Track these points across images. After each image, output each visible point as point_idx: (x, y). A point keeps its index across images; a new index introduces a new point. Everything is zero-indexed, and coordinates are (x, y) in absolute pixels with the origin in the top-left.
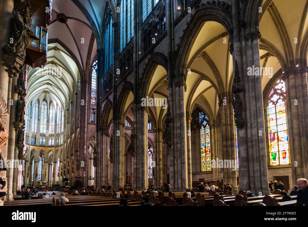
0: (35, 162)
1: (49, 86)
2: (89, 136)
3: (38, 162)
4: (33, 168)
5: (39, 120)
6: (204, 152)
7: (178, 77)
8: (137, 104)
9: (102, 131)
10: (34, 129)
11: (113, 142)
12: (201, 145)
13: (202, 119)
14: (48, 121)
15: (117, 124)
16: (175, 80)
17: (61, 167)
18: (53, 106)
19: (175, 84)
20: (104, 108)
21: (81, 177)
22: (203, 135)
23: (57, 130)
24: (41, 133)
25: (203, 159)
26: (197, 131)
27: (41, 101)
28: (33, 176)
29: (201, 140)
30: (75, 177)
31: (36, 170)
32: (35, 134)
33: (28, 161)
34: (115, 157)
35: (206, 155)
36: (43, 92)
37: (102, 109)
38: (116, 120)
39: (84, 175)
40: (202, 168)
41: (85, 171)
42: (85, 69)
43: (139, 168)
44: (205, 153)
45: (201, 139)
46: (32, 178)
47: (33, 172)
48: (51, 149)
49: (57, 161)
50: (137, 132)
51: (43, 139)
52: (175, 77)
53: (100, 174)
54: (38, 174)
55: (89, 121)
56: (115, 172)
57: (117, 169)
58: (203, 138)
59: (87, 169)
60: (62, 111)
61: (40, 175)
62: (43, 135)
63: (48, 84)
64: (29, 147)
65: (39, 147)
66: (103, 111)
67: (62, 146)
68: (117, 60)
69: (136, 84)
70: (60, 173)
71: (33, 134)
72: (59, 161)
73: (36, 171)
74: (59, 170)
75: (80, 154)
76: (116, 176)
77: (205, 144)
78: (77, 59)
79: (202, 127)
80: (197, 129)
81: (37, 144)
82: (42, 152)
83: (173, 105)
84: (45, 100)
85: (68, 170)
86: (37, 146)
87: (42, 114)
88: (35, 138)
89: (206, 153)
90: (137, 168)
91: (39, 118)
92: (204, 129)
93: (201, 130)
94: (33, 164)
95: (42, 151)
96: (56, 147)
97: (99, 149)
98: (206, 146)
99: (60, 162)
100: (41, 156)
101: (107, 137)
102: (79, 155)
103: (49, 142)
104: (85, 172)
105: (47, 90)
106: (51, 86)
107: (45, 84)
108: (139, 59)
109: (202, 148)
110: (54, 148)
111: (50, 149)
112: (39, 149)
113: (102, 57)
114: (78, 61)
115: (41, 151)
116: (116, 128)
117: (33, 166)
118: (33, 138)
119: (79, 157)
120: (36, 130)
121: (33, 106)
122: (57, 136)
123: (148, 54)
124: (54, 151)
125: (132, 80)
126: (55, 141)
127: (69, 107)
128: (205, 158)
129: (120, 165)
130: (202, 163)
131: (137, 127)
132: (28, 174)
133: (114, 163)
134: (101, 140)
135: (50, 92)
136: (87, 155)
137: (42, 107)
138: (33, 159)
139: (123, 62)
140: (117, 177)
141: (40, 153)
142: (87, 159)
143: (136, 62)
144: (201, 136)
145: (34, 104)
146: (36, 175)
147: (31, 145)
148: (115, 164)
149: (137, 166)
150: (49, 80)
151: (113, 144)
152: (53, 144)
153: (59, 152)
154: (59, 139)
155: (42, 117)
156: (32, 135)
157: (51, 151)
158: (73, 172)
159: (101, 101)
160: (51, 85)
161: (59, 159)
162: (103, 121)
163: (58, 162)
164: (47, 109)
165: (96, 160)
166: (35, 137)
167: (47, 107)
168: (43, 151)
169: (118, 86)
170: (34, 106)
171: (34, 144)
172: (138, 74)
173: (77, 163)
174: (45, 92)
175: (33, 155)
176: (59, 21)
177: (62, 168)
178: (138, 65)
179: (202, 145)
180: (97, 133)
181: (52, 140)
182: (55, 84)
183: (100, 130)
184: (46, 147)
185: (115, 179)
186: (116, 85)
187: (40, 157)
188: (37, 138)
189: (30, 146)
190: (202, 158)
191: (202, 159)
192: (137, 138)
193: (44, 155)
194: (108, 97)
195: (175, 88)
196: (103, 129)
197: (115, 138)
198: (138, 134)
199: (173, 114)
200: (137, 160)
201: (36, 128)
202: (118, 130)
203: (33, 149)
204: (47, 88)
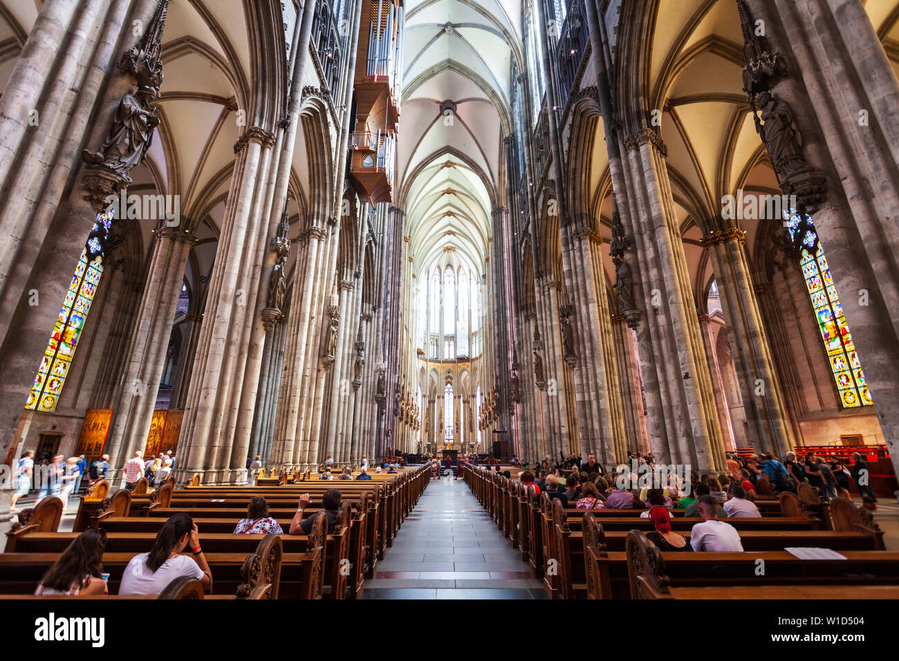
1: (451, 238)
3: (443, 397)
7: (630, 125)
8: (566, 227)
9: (527, 312)
10: (435, 327)
11: (541, 333)
15: (544, 287)
16: (622, 136)
18: (463, 275)
19: (625, 146)
24: (447, 333)
27: (443, 268)
30: (494, 432)
31: (440, 416)
32: (437, 338)
34: (548, 373)
36: (445, 251)
38: (542, 277)
41: (513, 414)
43: (590, 402)
48: (465, 367)
49: (476, 394)
50: (573, 299)
52: (621, 128)
53: (531, 423)
56: (551, 416)
57: (555, 406)
62: (449, 338)
63: (450, 233)
64: (426, 366)
65: (444, 365)
67: (482, 359)
71: (433, 337)
72: (479, 393)
73: (441, 418)
76: (554, 427)
78: (482, 170)
81: (440, 357)
82: (450, 375)
83: (626, 203)
84: (449, 265)
85: (489, 413)
86: (439, 362)
88: (437, 346)
90: (583, 403)
95: (450, 371)
96: (472, 360)
100: (451, 384)
102: (500, 376)
104: (513, 418)
105: (450, 244)
106: (455, 236)
107: (444, 235)
108: (560, 121)
110: (468, 363)
112: (443, 367)
114: (485, 174)
115: (449, 373)
116: (544, 295)
118: (434, 345)
119: (500, 379)
120: (437, 328)
131: (572, 286)
135: (455, 248)
137: (446, 279)
140: (557, 430)
146: (441, 426)
147: (430, 361)
149: (583, 396)
150: (449, 224)
151: (541, 339)
153: (478, 372)
154: (476, 343)
156: (432, 340)
157: (464, 370)
159: (518, 242)
160: (453, 233)
161: (479, 389)
162: (527, 285)
163: (479, 396)
164: (455, 282)
165: (520, 384)
166: (436, 344)
167: (455, 279)
168: (452, 371)
169: (537, 198)
174: (448, 249)
177: (483, 410)
178: (560, 136)
180: (517, 316)
182: (460, 231)
183: (522, 309)
184: (455, 362)
185: (553, 435)
186: (534, 196)
188: (439, 346)
189: (429, 363)
192: (575, 314)
193: (454, 380)
195: (627, 154)
196: (527, 304)
197: (544, 321)
198: (577, 304)
199: (631, 226)
200: (581, 376)
201: (437, 324)
202: (547, 301)
203: (434, 370)
204: (450, 242)
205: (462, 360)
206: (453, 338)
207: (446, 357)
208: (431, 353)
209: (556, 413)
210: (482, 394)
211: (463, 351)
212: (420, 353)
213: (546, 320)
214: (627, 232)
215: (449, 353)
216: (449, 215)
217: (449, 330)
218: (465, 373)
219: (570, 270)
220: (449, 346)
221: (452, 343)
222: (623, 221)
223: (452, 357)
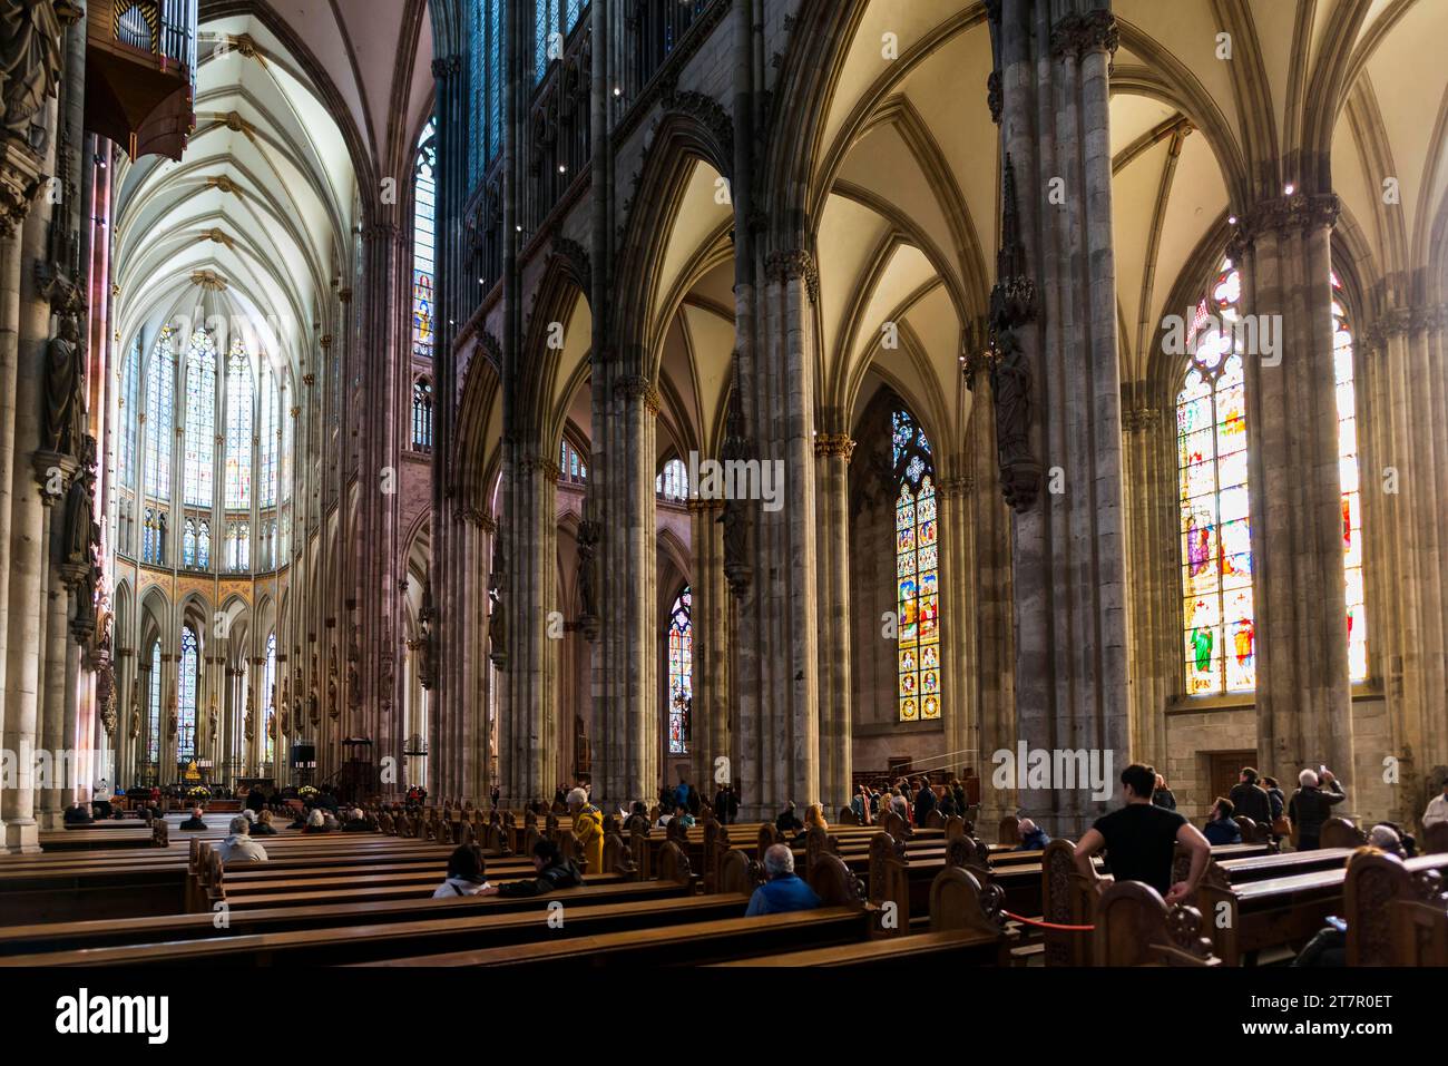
0: (165, 658)
1: (220, 251)
2: (406, 523)
3: (178, 659)
4: (156, 690)
5: (178, 432)
6: (910, 620)
7: (781, 229)
8: (604, 362)
9: (461, 502)
10: (158, 480)
11: (507, 558)
12: (900, 582)
13: (906, 447)
14: (220, 440)
15: (521, 464)
16: (763, 247)
17: (283, 689)
18: (242, 359)
19: (765, 267)
20: (467, 378)
21: (370, 743)
22: (908, 530)
23: (264, 490)
24: (191, 501)
25: (904, 658)
26: (881, 510)
28: (155, 734)
29: (899, 558)
30: (344, 743)
31: (170, 703)
32: (164, 510)
33: (130, 653)
34: (515, 639)
35: (918, 634)
36: (195, 280)
37: (460, 384)
38: (519, 441)
39: (385, 733)
40: (902, 701)
41: (387, 708)
42: (381, 162)
43: (616, 700)
44: (915, 626)
45: (899, 551)
46: (154, 743)
47: (155, 712)
48: (238, 590)
49: (264, 656)
50: (604, 512)
51: (197, 535)
52: (763, 230)
53: (453, 729)
54: (180, 723)
55: (403, 447)
56: (514, 719)
57: (524, 700)
58: (905, 550)
59: (397, 701)
60: (283, 388)
61: (188, 727)
62: (197, 514)
63: (217, 237)
64: (133, 579)
65: (183, 580)
66: (464, 393)
67: (288, 577)
68: (521, 123)
69: (601, 255)
70: (279, 720)
71: (151, 506)
72: (273, 654)
73: (170, 707)
74: (274, 705)
75: (362, 618)
76: (519, 738)
77: (913, 579)
79: (905, 489)
80: (883, 500)
81: (171, 560)
82: (194, 606)
83: (754, 377)
85: (314, 702)
86: (170, 572)
87: (192, 401)
88: (163, 530)
89: (918, 627)
90: (604, 700)
91: (176, 419)
92: (912, 497)
93: (899, 504)
94: (156, 667)
95: (194, 598)
96: (259, 577)
97: (446, 596)
98: (918, 587)
99: (280, 658)
100: (192, 628)
101: (484, 534)
102: (362, 626)
103: (226, 553)
104: (386, 715)
105: (212, 267)
106: (231, 248)
107: (201, 239)
108: (617, 121)
109: (903, 602)
110: (249, 585)
111: (231, 590)
112: (180, 586)
113: (455, 101)
115: (192, 601)
116: (520, 483)
117: (156, 678)
118: (154, 528)
119: (362, 633)
120: (163, 485)
121: (151, 352)
122: (262, 523)
123: (654, 98)
124: (249, 597)
125: (586, 234)
126: (255, 546)
127: (315, 364)
128: (915, 651)
129: (537, 680)
130: (902, 677)
131: (604, 485)
132: (134, 718)
133: (510, 672)
134: (454, 549)
135: (226, 281)
136: (398, 624)
137: (193, 359)
138: (155, 641)
139: (548, 136)
140: (523, 744)
141: (188, 610)
142: (398, 645)
143: (603, 137)
144: (899, 535)
145: (154, 345)
146: (170, 725)
147: (145, 566)
148: (515, 675)
149: (605, 690)
150: (221, 214)
151: (506, 570)
152: (245, 561)
153: (273, 605)
154: (270, 537)
155: (191, 417)
156: (149, 515)
157: (234, 598)
158: (335, 715)
159: (454, 341)
160: (229, 241)
161: (273, 644)
162: (465, 444)
163: (272, 661)
164: (216, 373)
165: (434, 651)
166: (161, 525)
167: (217, 364)
168: (201, 598)
169: (525, 263)
170: (155, 358)
171: (159, 564)
172: (609, 203)
173: (351, 669)
174: (205, 280)
175: (152, 623)
177: (285, 694)
178: (613, 156)
179: (904, 585)
180: (437, 508)
181: (238, 539)
182: (251, 241)
183: (451, 494)
184: (211, 577)
185: (514, 753)
186: (518, 255)
187: (186, 631)
188: (171, 531)
189: (141, 572)
190: (901, 653)
191: (901, 658)
192: (606, 540)
193: (204, 620)
194: (483, 317)
195: (766, 285)
196: (461, 487)
197: (516, 537)
198: (611, 523)
199: (756, 421)
200: (605, 655)
201: (166, 477)
202: (526, 495)
203: (155, 590)
204: (213, 261)
205: (231, 574)
206: (209, 517)
207: (188, 561)
209: (524, 713)
210: (282, 658)
213: (520, 533)
214: (749, 431)
215: (195, 551)
216: (224, 189)
217: (197, 496)
218: (238, 607)
219: (604, 454)
221: (203, 528)
222: (747, 410)
223: (203, 563)
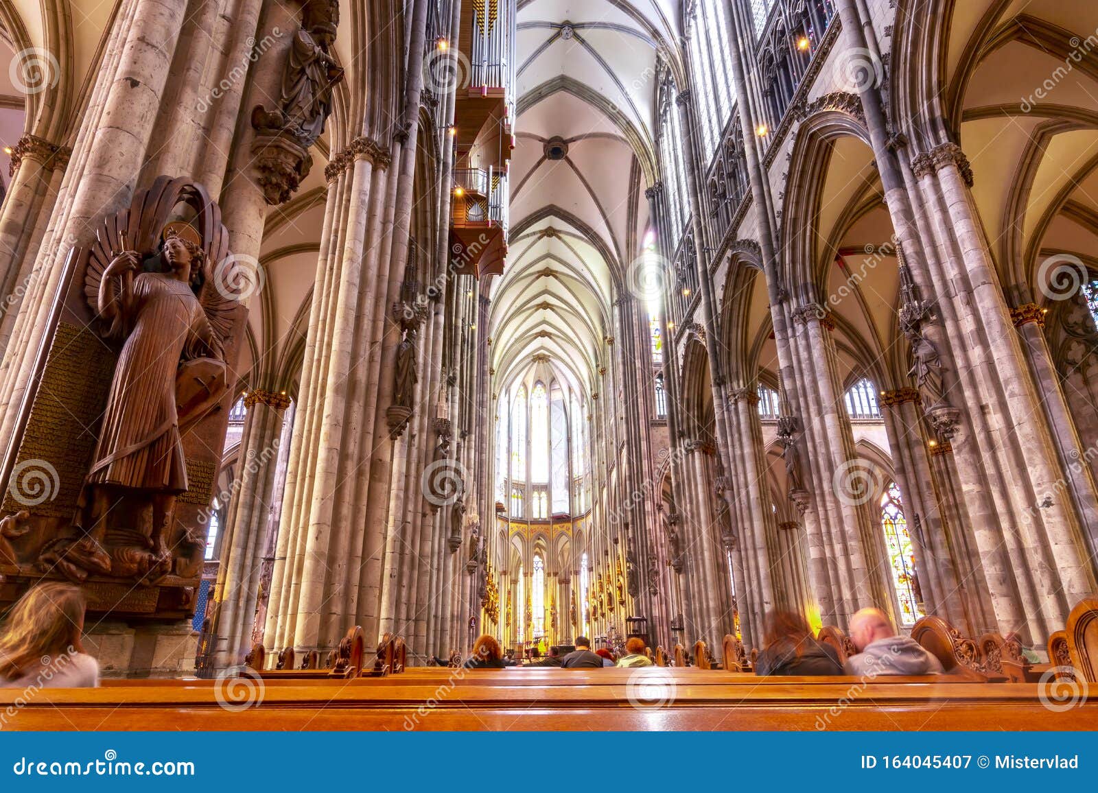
0: (525, 575)
1: (546, 341)
2: (658, 465)
3: (534, 575)
7: (920, 139)
8: (781, 303)
10: (520, 473)
11: (726, 465)
15: (728, 398)
16: (906, 156)
17: (592, 590)
19: (911, 171)
20: (685, 357)
21: (646, 620)
23: (576, 466)
24: (536, 481)
27: (530, 385)
30: (629, 622)
32: (522, 487)
33: (505, 574)
36: (534, 360)
37: (681, 362)
38: (724, 383)
39: (656, 612)
41: (655, 594)
42: (624, 261)
43: (834, 559)
48: (564, 529)
49: (581, 569)
50: (798, 409)
52: (903, 145)
53: (701, 603)
54: (535, 616)
55: (652, 418)
57: (753, 573)
59: (662, 589)
60: (582, 406)
61: (540, 618)
62: (540, 488)
63: (543, 334)
66: (684, 367)
67: (590, 517)
68: (701, 192)
69: (767, 236)
71: (516, 486)
72: (585, 566)
73: (528, 607)
74: (588, 601)
76: (752, 604)
78: (601, 240)
81: (527, 516)
83: (920, 253)
84: (538, 381)
85: (610, 595)
86: (526, 523)
94: (521, 581)
95: (539, 537)
96: (575, 519)
101: (708, 456)
102: (634, 537)
103: (555, 506)
104: (655, 599)
105: (541, 351)
106: (551, 338)
107: (535, 338)
108: (765, 152)
110: (570, 525)
111: (560, 529)
114: (606, 245)
118: (518, 499)
119: (634, 543)
121: (514, 404)
122: (574, 486)
123: (790, 122)
124: (570, 533)
125: (754, 230)
126: (571, 501)
127: (598, 386)
131: (795, 389)
133: (739, 551)
134: (688, 471)
135: (549, 356)
136: (658, 534)
137: (535, 401)
138: (520, 566)
139: (720, 190)
141: (538, 545)
142: (660, 549)
143: (757, 166)
146: (529, 619)
147: (512, 521)
148: (743, 553)
149: (823, 552)
150: (544, 322)
151: (726, 474)
157: (562, 534)
158: (622, 603)
159: (674, 337)
160: (549, 335)
161: (585, 561)
163: (585, 572)
165: (681, 545)
168: (544, 537)
169: (714, 271)
171: (521, 518)
172: (768, 203)
174: (539, 358)
175: (518, 555)
176: (550, 159)
177: (594, 593)
178: (766, 173)
180: (674, 446)
182: (560, 331)
183: (682, 435)
184: (548, 523)
186: (709, 267)
187: (537, 558)
188: (526, 500)
192: (803, 429)
193: (546, 552)
194: (691, 314)
195: (916, 183)
196: (689, 428)
197: (730, 449)
198: (804, 415)
199: (931, 286)
200: (817, 521)
201: (523, 468)
202: (734, 419)
203: (519, 534)
204: (542, 348)
205: (560, 519)
206: (547, 488)
207: (536, 515)
208: (515, 510)
209: (755, 584)
210: (591, 569)
211: (561, 507)
212: (500, 508)
213: (733, 446)
214: (925, 295)
215: (539, 509)
216: (545, 308)
217: (539, 477)
218: (564, 539)
219: (791, 367)
220: (540, 498)
221: (544, 494)
222: (918, 280)
223: (544, 515)
